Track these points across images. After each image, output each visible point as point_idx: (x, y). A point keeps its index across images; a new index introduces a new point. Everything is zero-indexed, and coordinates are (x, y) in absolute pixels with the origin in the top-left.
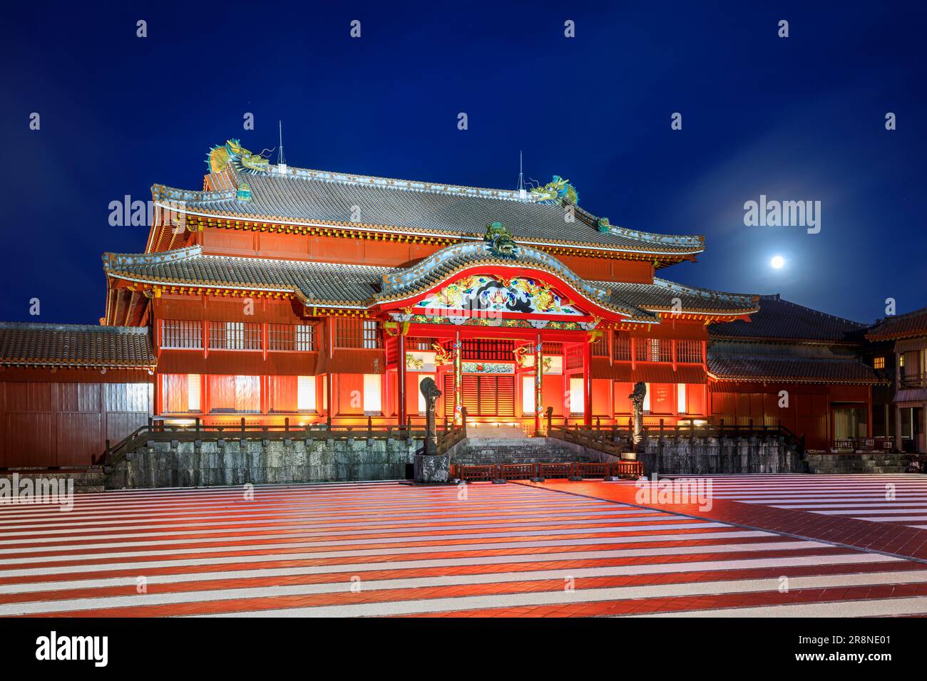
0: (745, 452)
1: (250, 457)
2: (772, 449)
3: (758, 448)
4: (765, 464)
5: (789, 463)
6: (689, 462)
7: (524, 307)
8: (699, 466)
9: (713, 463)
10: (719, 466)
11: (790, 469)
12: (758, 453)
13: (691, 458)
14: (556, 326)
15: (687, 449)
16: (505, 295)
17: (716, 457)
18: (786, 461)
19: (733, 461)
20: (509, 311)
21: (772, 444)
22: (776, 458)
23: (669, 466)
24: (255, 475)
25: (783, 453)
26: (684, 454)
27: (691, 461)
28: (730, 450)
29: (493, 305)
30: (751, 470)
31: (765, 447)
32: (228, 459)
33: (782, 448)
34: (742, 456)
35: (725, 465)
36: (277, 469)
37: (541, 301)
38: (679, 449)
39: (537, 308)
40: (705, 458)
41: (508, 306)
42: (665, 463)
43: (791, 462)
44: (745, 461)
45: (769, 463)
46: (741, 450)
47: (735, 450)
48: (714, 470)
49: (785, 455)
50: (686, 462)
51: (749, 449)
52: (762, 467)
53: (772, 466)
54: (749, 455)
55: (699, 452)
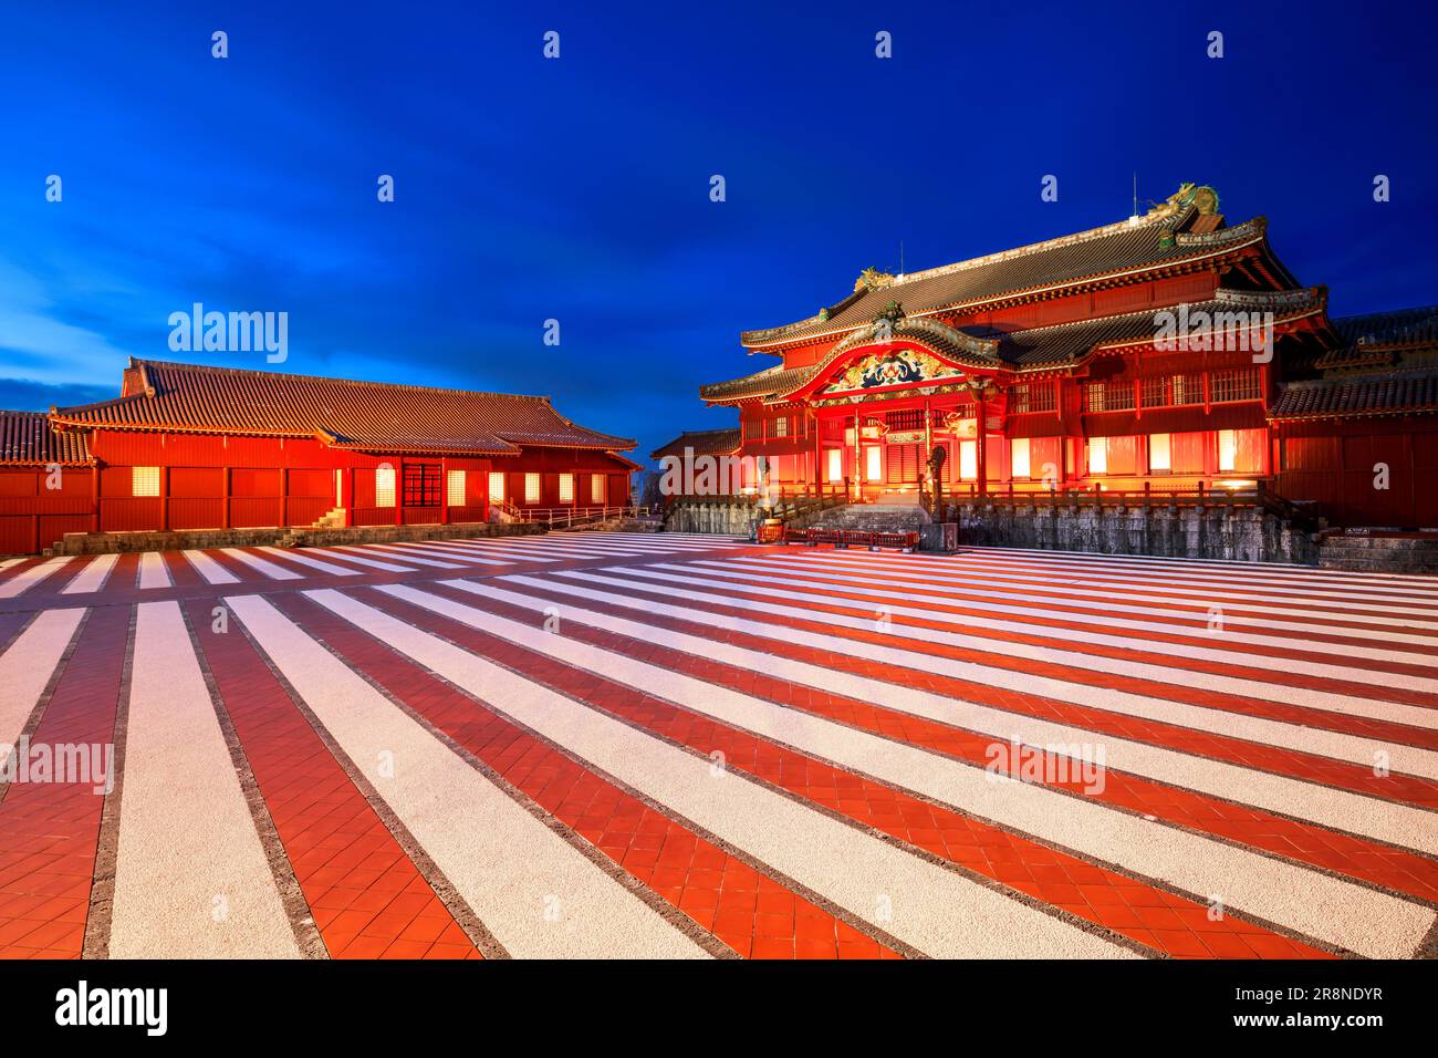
0: (1193, 527)
1: (722, 515)
2: (1249, 526)
3: (1219, 523)
4: (1233, 545)
5: (1286, 546)
6: (1096, 538)
7: (914, 377)
8: (1111, 543)
9: (1136, 541)
10: (1146, 545)
11: (1288, 556)
12: (1219, 531)
13: (1099, 532)
14: (946, 389)
15: (1094, 521)
16: (897, 368)
17: (1141, 533)
18: (1279, 543)
19: (1170, 539)
20: (900, 382)
21: (1249, 516)
22: (1258, 537)
23: (1067, 541)
24: (724, 528)
25: (1272, 531)
26: (1088, 527)
27: (1099, 538)
28: (1165, 525)
29: (886, 379)
30: (1203, 553)
31: (1234, 522)
32: (712, 516)
33: (1272, 526)
34: (1189, 536)
35: (1156, 544)
36: (735, 525)
37: (928, 367)
38: (1080, 521)
39: (926, 376)
40: (1123, 534)
41: (900, 378)
42: (1060, 537)
43: (1292, 547)
44: (1193, 542)
45: (1241, 546)
46: (1185, 526)
47: (1174, 525)
48: (1138, 550)
49: (1279, 536)
50: (1092, 537)
51: (1202, 524)
52: (1227, 550)
53: (1248, 551)
54: (1202, 533)
55: (1112, 526)
